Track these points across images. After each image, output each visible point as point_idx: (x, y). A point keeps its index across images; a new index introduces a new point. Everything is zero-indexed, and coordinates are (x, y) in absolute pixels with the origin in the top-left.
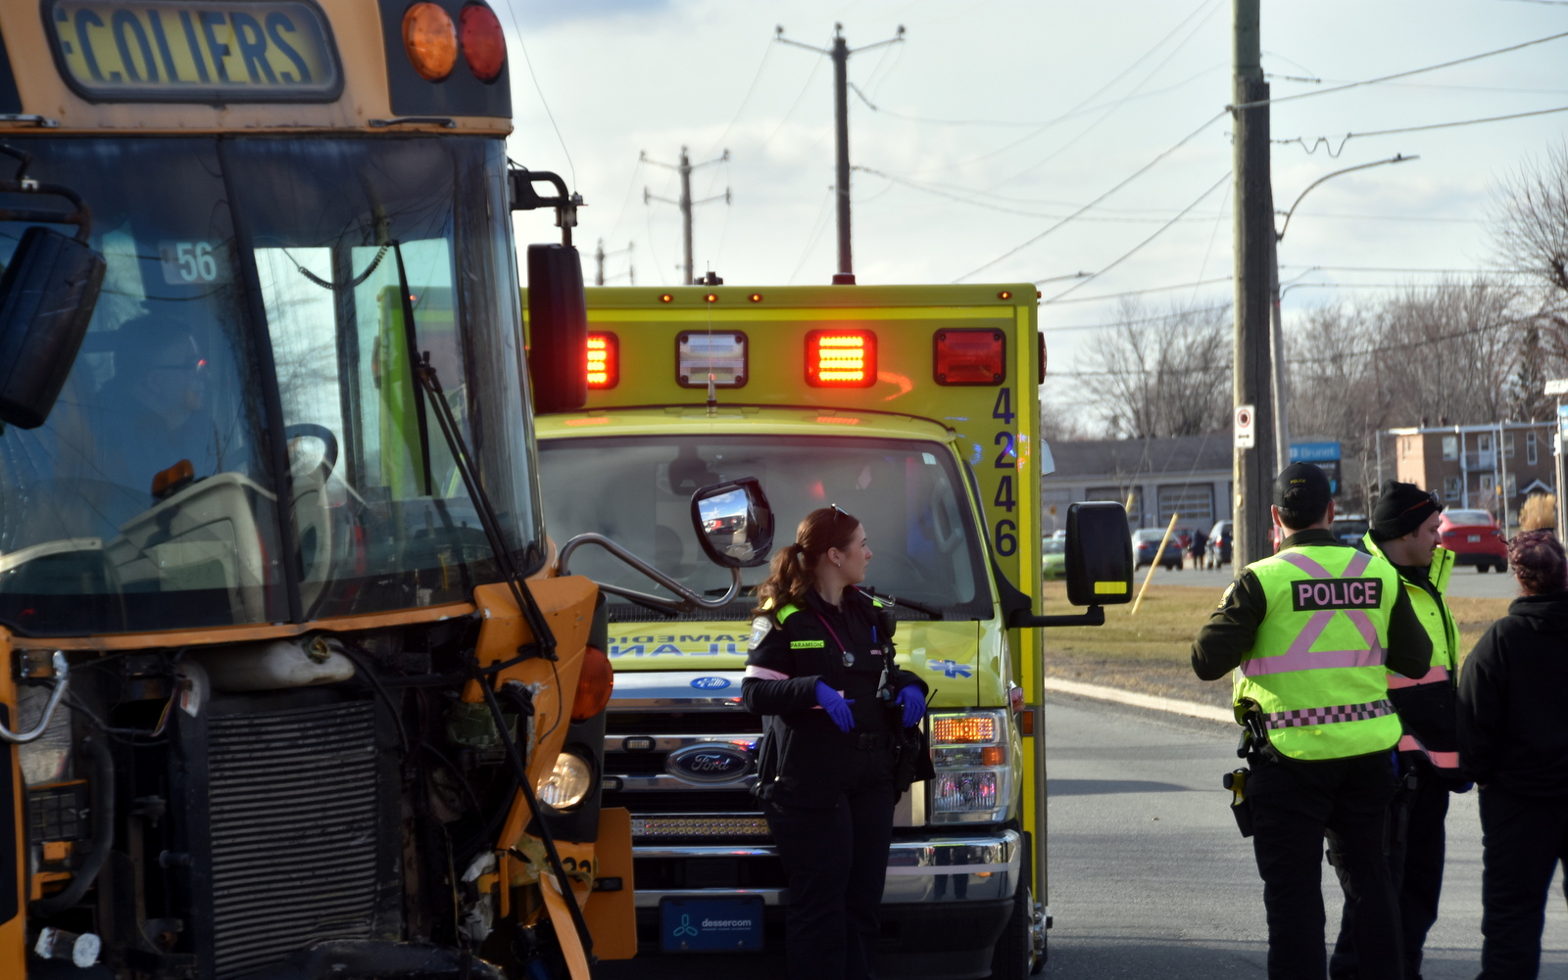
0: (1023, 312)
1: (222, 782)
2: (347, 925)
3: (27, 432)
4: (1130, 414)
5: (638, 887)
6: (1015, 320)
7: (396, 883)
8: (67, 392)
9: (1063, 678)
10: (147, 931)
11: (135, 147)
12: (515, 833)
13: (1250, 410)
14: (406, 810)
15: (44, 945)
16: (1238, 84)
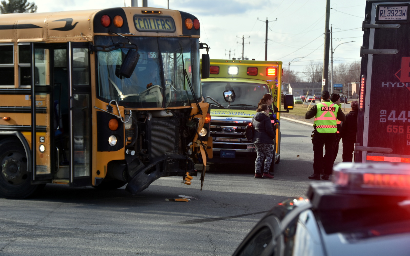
0: (280, 65)
1: (153, 130)
2: (170, 151)
3: (128, 79)
4: (311, 79)
5: (213, 148)
6: (278, 67)
7: (178, 146)
8: (134, 73)
9: (294, 119)
10: (142, 150)
11: (145, 38)
12: (195, 140)
13: (325, 80)
14: (180, 135)
15: (127, 152)
16: (326, 30)
